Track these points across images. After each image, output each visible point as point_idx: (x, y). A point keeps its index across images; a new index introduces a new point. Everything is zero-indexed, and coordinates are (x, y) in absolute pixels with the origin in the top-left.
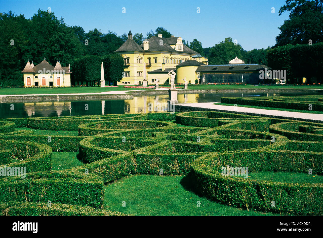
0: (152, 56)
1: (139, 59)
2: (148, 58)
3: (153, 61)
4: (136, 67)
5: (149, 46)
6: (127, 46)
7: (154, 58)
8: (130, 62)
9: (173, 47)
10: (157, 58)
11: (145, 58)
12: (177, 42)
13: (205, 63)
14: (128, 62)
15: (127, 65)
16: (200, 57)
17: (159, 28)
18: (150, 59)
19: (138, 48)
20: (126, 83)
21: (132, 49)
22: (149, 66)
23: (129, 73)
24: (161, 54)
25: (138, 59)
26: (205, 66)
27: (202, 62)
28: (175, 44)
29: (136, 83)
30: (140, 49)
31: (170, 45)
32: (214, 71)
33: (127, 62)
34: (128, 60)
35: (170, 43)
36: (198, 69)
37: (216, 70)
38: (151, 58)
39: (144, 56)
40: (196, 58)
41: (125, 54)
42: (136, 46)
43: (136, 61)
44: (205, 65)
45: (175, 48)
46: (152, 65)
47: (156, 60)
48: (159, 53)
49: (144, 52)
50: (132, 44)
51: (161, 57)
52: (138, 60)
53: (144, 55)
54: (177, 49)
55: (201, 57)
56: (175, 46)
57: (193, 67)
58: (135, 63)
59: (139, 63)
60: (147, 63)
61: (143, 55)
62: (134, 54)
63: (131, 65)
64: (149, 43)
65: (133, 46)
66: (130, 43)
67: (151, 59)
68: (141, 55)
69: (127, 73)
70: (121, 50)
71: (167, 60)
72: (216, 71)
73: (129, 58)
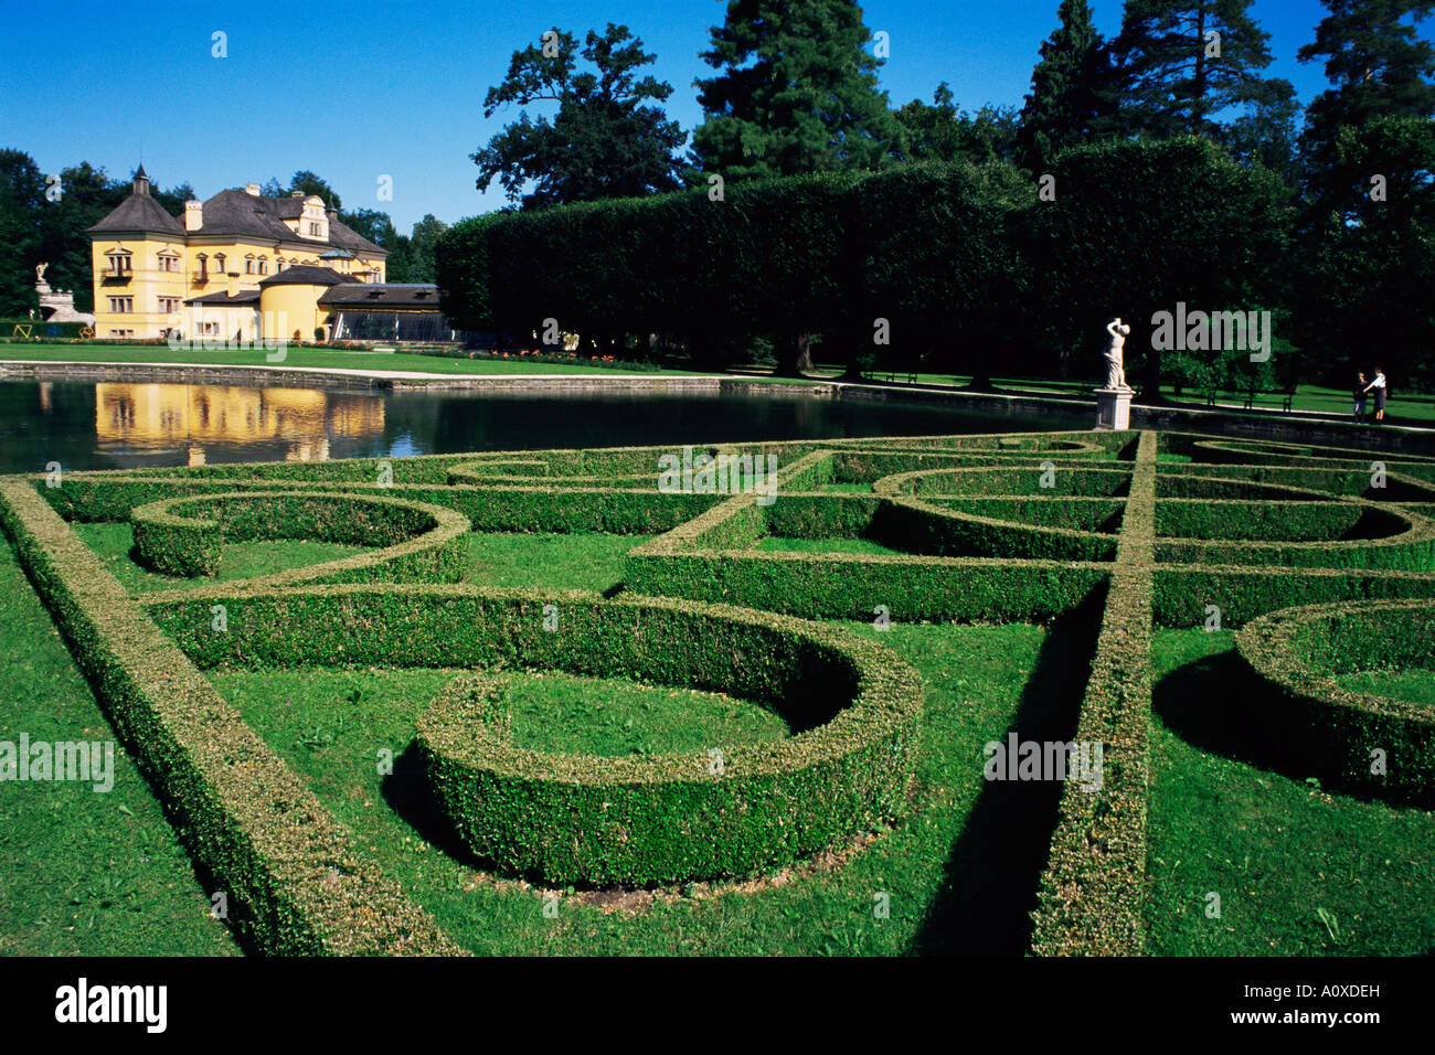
0: (211, 251)
1: (168, 260)
2: (198, 257)
3: (213, 265)
4: (151, 281)
5: (205, 220)
6: (126, 215)
7: (216, 257)
8: (133, 266)
9: (292, 225)
10: (224, 256)
11: (188, 257)
12: (302, 212)
13: (361, 278)
14: (129, 268)
15: (125, 274)
16: (343, 258)
17: (299, 174)
18: (203, 259)
19: (164, 224)
20: (122, 332)
21: (142, 226)
22: (201, 282)
23: (130, 301)
24: (238, 245)
25: (161, 259)
26: (359, 285)
27: (354, 274)
28: (298, 218)
29: (153, 333)
30: (173, 228)
31: (282, 219)
32: (370, 304)
33: (124, 266)
34: (128, 259)
35: (284, 213)
36: (326, 295)
37: (376, 301)
38: (207, 256)
39: (189, 248)
40: (331, 261)
41: (118, 241)
42: (159, 216)
43: (153, 262)
44: (359, 282)
45: (297, 230)
46: (209, 278)
47: (222, 262)
48: (233, 241)
49: (188, 238)
50: (145, 211)
51: (237, 253)
52: (164, 261)
53: (187, 245)
54: (305, 233)
55: (348, 259)
56: (296, 222)
57: (310, 288)
58: (152, 271)
59: (168, 270)
60: (196, 273)
61: (183, 247)
62: (144, 240)
63: (136, 276)
64: (203, 210)
65: (145, 217)
66: (138, 206)
67: (208, 260)
68: (175, 247)
69: (126, 302)
70: (106, 227)
71: (264, 266)
72: (379, 304)
73: (131, 253)
